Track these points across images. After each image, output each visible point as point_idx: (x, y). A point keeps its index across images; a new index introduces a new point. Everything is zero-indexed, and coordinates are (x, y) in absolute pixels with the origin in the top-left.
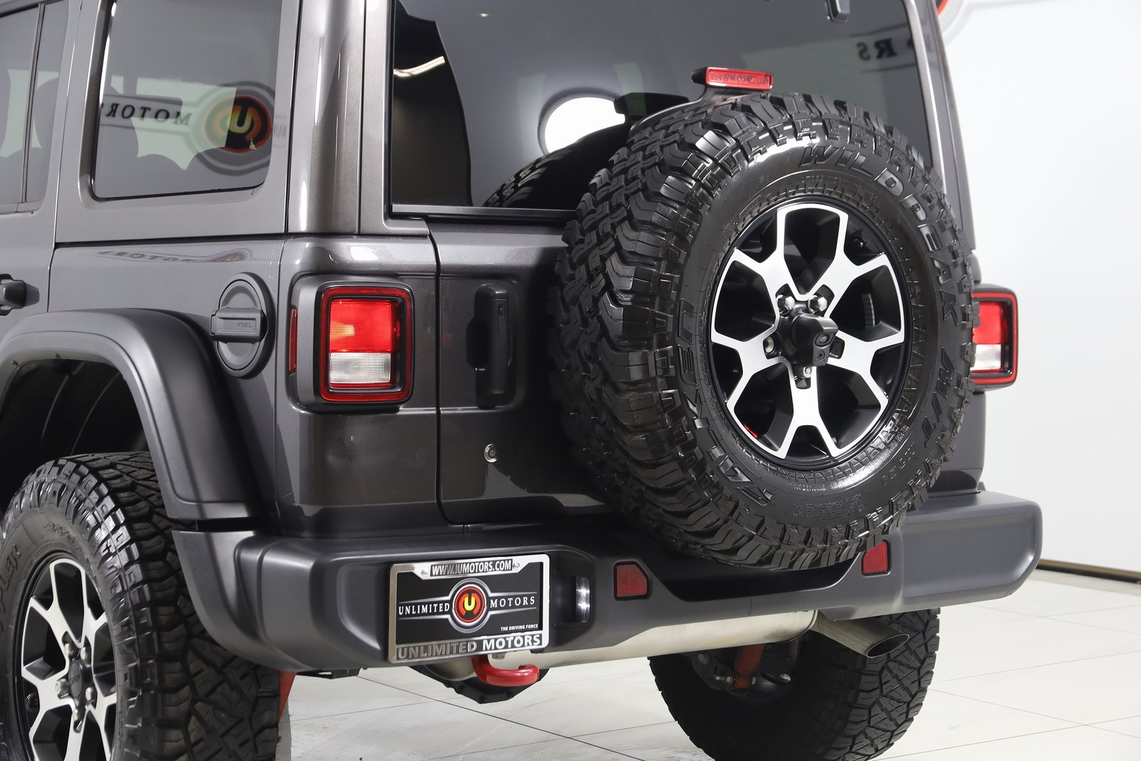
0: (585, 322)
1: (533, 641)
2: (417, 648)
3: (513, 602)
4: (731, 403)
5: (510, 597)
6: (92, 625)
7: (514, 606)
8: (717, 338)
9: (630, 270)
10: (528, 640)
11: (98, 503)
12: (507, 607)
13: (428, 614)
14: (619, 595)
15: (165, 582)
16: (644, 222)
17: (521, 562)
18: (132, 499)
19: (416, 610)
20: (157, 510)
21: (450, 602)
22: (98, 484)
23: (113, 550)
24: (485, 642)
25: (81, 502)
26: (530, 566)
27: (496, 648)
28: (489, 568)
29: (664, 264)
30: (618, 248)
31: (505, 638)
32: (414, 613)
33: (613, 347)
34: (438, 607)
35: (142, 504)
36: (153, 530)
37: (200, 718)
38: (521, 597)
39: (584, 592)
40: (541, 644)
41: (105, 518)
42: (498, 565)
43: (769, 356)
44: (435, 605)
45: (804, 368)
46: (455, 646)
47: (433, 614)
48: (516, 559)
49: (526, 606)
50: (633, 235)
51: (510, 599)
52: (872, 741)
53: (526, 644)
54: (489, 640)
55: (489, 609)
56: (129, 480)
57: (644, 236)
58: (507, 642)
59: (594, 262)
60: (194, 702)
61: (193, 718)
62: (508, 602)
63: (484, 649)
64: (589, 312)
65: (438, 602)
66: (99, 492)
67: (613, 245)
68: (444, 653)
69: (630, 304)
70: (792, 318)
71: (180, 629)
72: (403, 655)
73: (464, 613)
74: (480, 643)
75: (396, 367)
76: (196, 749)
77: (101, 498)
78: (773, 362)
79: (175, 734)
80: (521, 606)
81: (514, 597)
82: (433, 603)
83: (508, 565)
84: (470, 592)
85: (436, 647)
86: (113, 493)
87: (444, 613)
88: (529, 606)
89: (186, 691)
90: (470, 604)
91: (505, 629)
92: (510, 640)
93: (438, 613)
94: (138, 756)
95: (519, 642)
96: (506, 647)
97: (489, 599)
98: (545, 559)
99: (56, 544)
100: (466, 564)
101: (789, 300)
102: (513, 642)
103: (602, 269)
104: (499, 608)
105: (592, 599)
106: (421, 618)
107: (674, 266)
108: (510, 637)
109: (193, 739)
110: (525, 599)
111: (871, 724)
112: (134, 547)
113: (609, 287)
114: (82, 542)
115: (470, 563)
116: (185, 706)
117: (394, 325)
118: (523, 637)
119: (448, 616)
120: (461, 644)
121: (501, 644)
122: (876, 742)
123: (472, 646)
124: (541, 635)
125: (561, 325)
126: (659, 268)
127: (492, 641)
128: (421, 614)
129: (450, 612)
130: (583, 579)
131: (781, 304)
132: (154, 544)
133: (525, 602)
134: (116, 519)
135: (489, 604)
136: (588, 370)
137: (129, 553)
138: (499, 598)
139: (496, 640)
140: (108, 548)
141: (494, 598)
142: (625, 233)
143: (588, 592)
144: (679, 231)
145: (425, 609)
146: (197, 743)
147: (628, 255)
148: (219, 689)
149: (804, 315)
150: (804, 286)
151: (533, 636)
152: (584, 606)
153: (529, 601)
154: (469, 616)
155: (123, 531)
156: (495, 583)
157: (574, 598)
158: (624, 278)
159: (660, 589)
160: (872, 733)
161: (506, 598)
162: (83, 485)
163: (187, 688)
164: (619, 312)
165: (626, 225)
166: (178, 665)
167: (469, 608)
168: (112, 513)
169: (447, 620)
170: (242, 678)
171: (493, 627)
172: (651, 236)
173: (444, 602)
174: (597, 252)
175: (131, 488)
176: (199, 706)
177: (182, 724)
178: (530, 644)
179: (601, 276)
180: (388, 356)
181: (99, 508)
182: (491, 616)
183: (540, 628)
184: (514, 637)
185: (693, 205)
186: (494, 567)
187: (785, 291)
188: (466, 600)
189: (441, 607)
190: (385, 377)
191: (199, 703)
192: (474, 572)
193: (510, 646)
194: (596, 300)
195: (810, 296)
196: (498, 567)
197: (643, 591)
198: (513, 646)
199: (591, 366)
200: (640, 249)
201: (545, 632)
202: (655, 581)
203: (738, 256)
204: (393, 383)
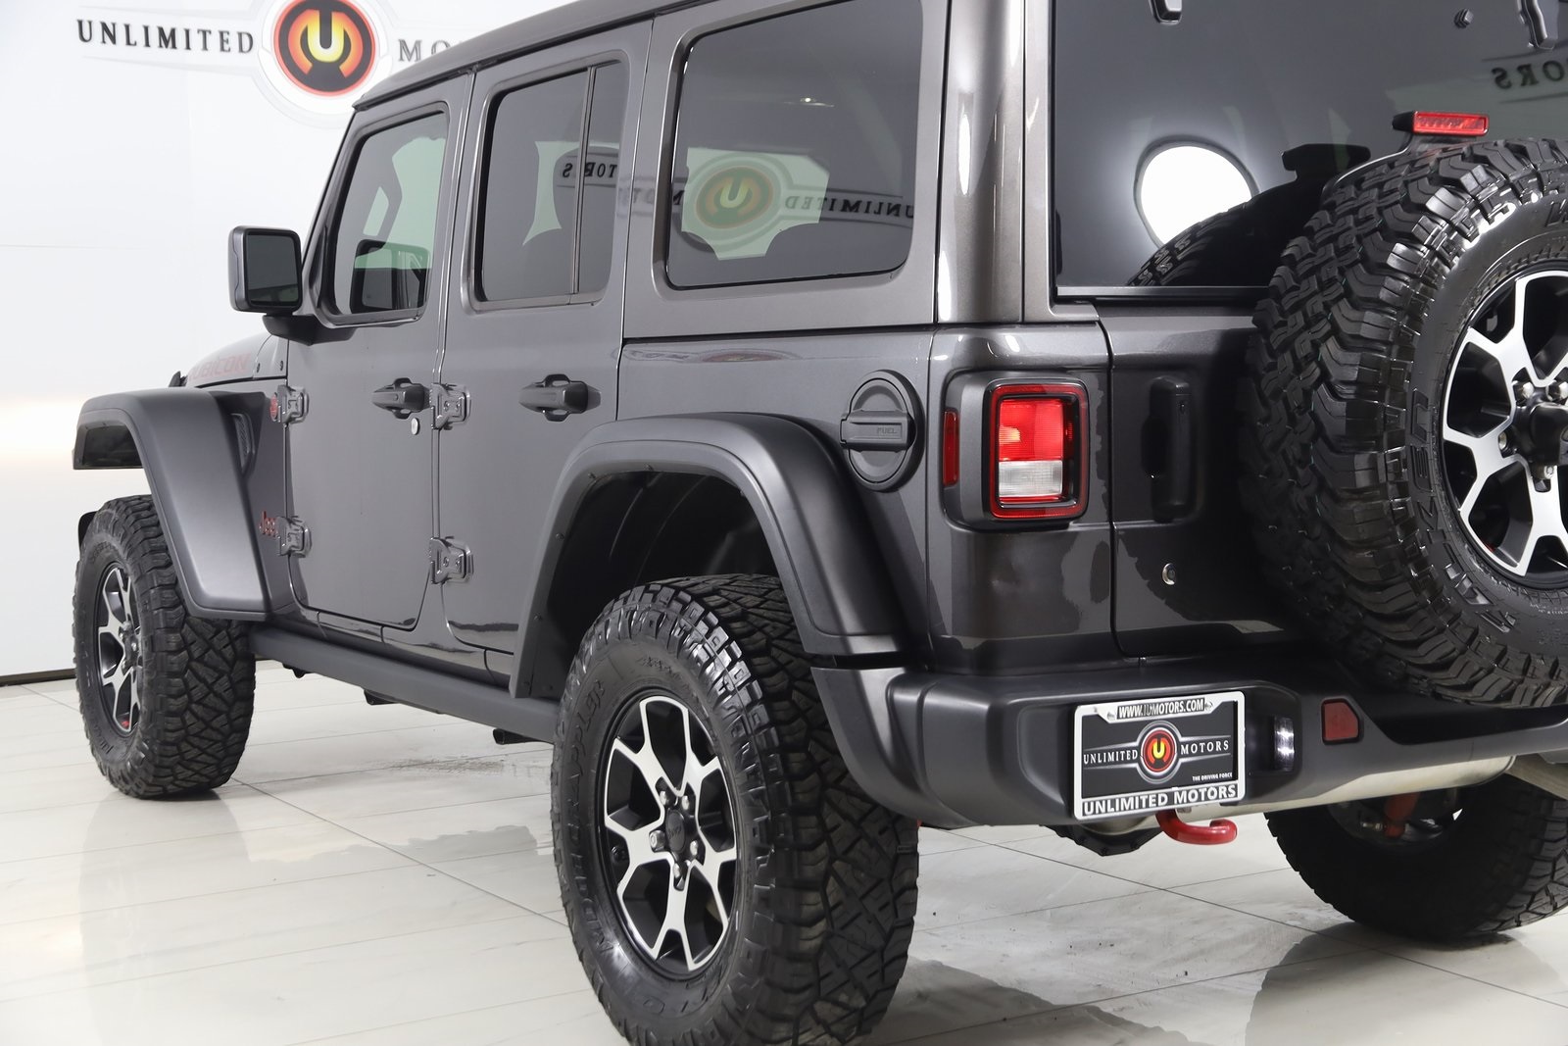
0: (1292, 420)
1: (1228, 793)
2: (1104, 802)
3: (1205, 747)
4: (1465, 510)
5: (1202, 742)
6: (695, 772)
7: (1206, 752)
8: (1450, 435)
9: (1354, 357)
10: (1223, 791)
11: (708, 635)
12: (1199, 753)
13: (1115, 763)
14: (1328, 739)
15: (794, 724)
16: (1368, 300)
17: (1214, 701)
18: (745, 630)
19: (1102, 758)
20: (775, 642)
21: (1138, 748)
22: (705, 614)
23: (730, 688)
24: (1176, 795)
25: (686, 633)
26: (1224, 705)
27: (1188, 801)
28: (1180, 708)
29: (1395, 349)
30: (1335, 331)
31: (1197, 790)
32: (1100, 761)
33: (1332, 448)
34: (1125, 755)
35: (758, 636)
36: (773, 665)
37: (839, 879)
38: (1214, 741)
39: (1285, 734)
40: (1236, 796)
41: (719, 651)
42: (1190, 705)
43: (1505, 454)
44: (1122, 752)
45: (1546, 468)
46: (1144, 799)
47: (1120, 762)
48: (1208, 698)
49: (1219, 752)
50: (1354, 314)
51: (1202, 744)
52: (1553, 898)
53: (1220, 796)
54: (1180, 793)
55: (1180, 756)
56: (739, 609)
57: (1370, 316)
58: (1200, 794)
59: (1303, 348)
60: (831, 862)
61: (832, 879)
62: (1199, 748)
63: (1176, 802)
64: (1299, 407)
65: (1125, 749)
66: (707, 622)
67: (1328, 327)
68: (1132, 807)
69: (1352, 397)
70: (1529, 409)
71: (814, 778)
72: (1089, 810)
73: (1153, 761)
74: (1171, 796)
75: (1071, 476)
76: (835, 913)
77: (711, 628)
78: (1509, 461)
79: (813, 897)
80: (1214, 752)
81: (1206, 742)
82: (1120, 750)
83: (1199, 705)
84: (1159, 737)
85: (1123, 801)
86: (724, 623)
87: (1132, 761)
88: (1223, 751)
89: (823, 849)
90: (1159, 750)
91: (1196, 778)
92: (1203, 792)
93: (1126, 762)
94: (772, 920)
95: (1212, 794)
96: (1199, 800)
97: (1179, 744)
98: (1239, 697)
99: (650, 681)
100: (1156, 704)
101: (1527, 387)
102: (1206, 794)
103: (1314, 356)
104: (1190, 755)
105: (1296, 743)
106: (1107, 767)
107: (1407, 351)
108: (1203, 788)
109: (831, 903)
110: (1218, 744)
111: (1555, 879)
112: (755, 684)
113: (1325, 376)
114: (689, 679)
115: (1160, 704)
116: (822, 866)
117: (1065, 427)
118: (1217, 788)
119: (1135, 765)
120: (1150, 797)
121: (1193, 796)
122: (1556, 899)
123: (1163, 799)
124: (1236, 786)
125: (1259, 423)
126: (1389, 354)
127: (1184, 793)
128: (1108, 763)
129: (1138, 760)
130: (1285, 720)
131: (1518, 390)
132: (778, 681)
133: (1218, 747)
134: (731, 653)
135: (1179, 750)
136: (1295, 476)
137: (750, 691)
138: (1190, 743)
139: (1188, 791)
140: (724, 686)
141: (1184, 744)
142: (1343, 313)
143: (1292, 735)
144: (1411, 309)
145: (1111, 758)
146: (836, 906)
147: (1349, 340)
148: (858, 846)
149: (1543, 405)
150: (1544, 370)
151: (1227, 787)
152: (1286, 751)
153: (1222, 746)
154: (1159, 764)
155: (741, 666)
156: (1187, 725)
157: (1273, 741)
158: (1345, 366)
159: (1373, 732)
160: (1553, 889)
161: (1198, 742)
162: (686, 615)
163: (824, 845)
164: (1340, 407)
165: (1344, 303)
166: (813, 819)
167: (1158, 755)
168: (726, 646)
169: (1135, 769)
170: (881, 833)
171: (1184, 778)
172: (1378, 316)
173: (1131, 749)
174: (1307, 336)
175: (743, 617)
176: (837, 865)
177: (819, 886)
178: (1225, 796)
179: (1314, 365)
180: (1059, 463)
181: (709, 640)
182: (1183, 764)
183: (1235, 777)
184: (1208, 789)
185: (1426, 278)
186: (1185, 707)
187: (1522, 377)
188: (1155, 746)
189: (1128, 755)
190: (1057, 488)
191: (837, 862)
192: (1164, 713)
193: (1203, 798)
194: (1307, 395)
195: (1549, 381)
196: (1190, 707)
197: (1355, 735)
198: (1207, 799)
199: (1300, 472)
200: (1366, 331)
201: (1241, 781)
202: (1368, 722)
203: (1473, 337)
204: (1065, 496)
